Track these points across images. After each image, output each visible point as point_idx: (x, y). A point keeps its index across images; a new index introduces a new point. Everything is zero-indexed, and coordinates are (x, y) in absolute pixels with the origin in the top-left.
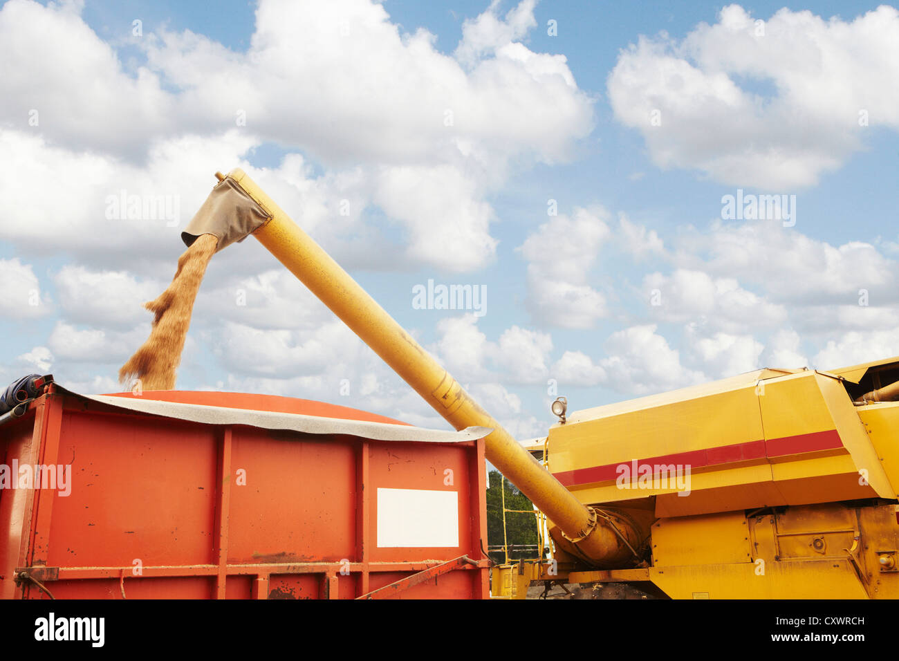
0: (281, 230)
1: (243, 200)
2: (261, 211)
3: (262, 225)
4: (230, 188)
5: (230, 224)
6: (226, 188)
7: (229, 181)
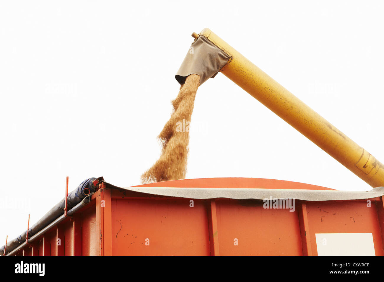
0: (239, 66)
1: (212, 49)
2: (224, 54)
3: (226, 64)
4: (202, 42)
5: (206, 65)
6: (200, 42)
7: (201, 38)
